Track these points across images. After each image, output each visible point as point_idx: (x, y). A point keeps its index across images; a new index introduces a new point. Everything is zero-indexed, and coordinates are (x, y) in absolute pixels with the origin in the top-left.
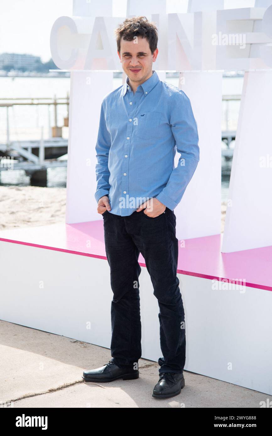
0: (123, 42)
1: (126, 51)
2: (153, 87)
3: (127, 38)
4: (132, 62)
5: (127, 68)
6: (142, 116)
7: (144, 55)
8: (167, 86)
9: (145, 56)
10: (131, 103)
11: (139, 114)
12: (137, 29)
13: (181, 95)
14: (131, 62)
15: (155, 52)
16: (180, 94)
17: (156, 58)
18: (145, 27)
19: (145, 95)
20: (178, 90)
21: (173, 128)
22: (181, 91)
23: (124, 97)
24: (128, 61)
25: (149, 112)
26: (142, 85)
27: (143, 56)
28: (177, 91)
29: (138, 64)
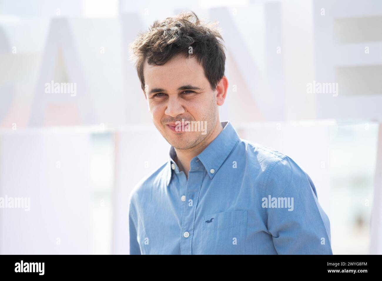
0: (149, 69)
1: (155, 87)
2: (226, 157)
3: (156, 60)
4: (169, 108)
5: (161, 122)
6: (208, 222)
7: (193, 92)
8: (255, 150)
9: (197, 93)
10: (183, 198)
11: (203, 218)
12: (174, 39)
13: (286, 166)
14: (166, 108)
15: (221, 84)
16: (283, 165)
17: (224, 96)
18: (192, 35)
19: (211, 177)
20: (279, 156)
21: (275, 240)
22: (287, 158)
23: (169, 187)
24: (162, 107)
25: (221, 212)
26: (199, 157)
27: (192, 95)
28: (277, 159)
29: (183, 111)
